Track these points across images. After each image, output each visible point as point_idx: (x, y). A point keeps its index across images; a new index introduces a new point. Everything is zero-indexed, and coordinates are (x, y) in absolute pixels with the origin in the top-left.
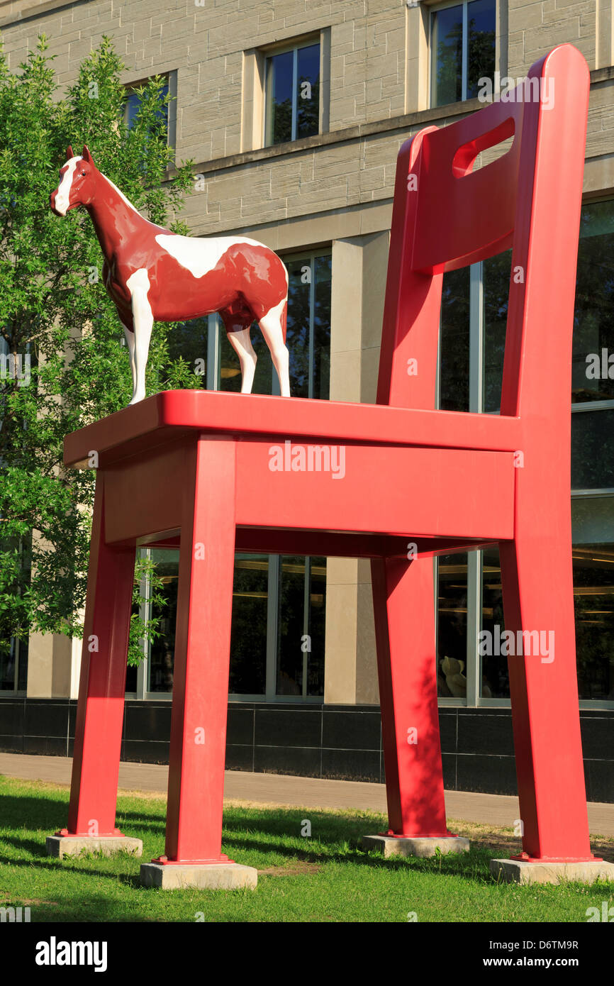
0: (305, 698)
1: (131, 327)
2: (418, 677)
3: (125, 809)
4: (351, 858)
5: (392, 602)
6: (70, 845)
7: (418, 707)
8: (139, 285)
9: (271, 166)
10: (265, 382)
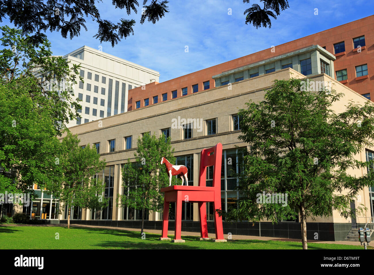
0: (190, 220)
1: (169, 177)
2: (204, 217)
3: (168, 236)
4: (196, 240)
5: (201, 208)
6: (162, 239)
7: (204, 221)
8: (170, 172)
9: (185, 142)
10: (185, 184)
